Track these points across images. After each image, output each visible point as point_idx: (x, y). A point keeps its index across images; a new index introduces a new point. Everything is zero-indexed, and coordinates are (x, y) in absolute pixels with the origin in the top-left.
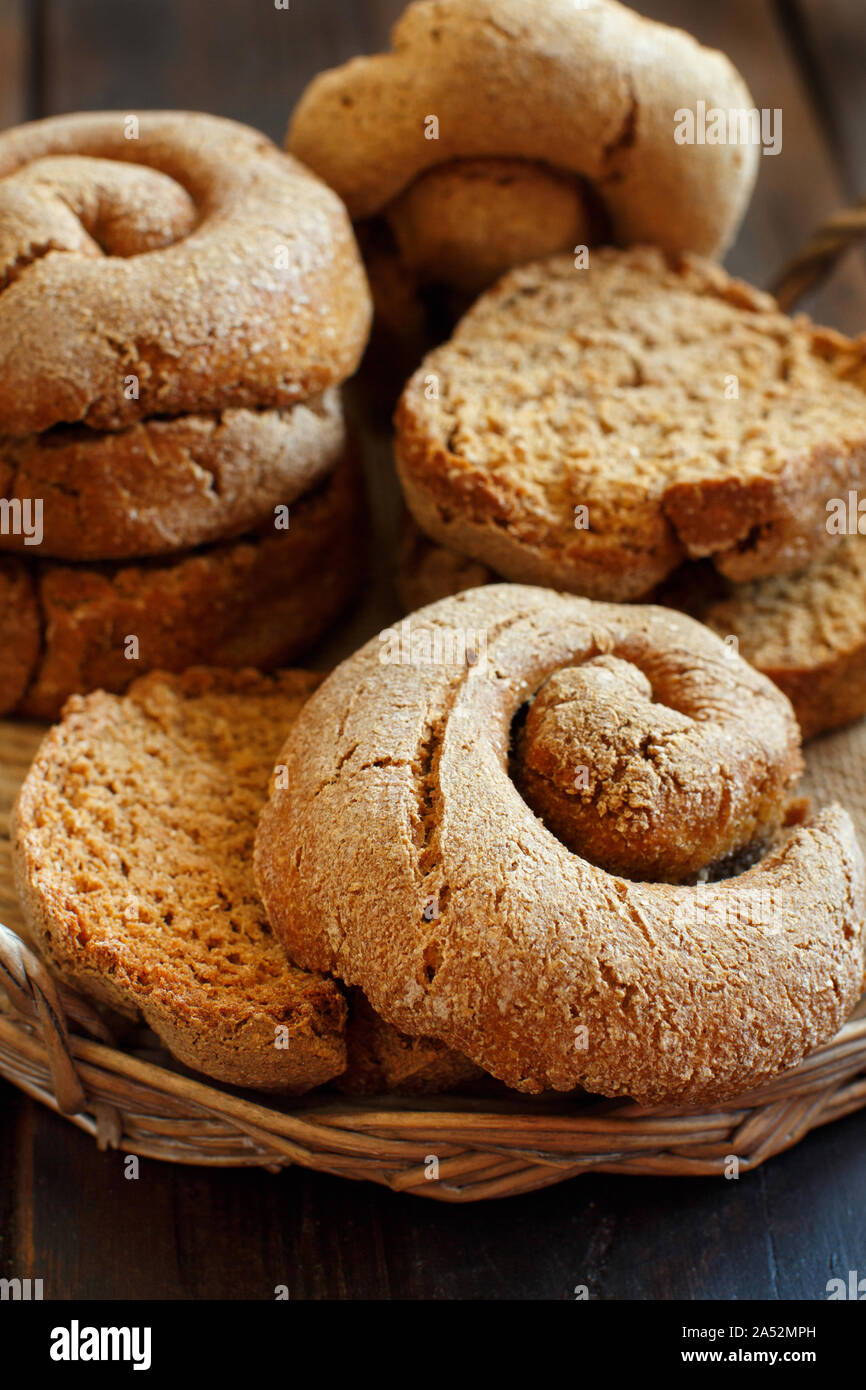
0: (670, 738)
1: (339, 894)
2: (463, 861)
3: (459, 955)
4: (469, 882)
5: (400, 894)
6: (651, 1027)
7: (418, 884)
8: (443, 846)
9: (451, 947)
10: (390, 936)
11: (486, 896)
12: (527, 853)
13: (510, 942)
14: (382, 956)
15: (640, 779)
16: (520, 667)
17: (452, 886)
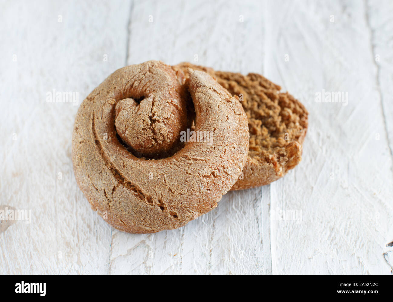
0: (153, 111)
1: (140, 223)
2: (156, 192)
3: (177, 208)
4: (162, 194)
5: (153, 211)
6: (224, 174)
7: (153, 206)
8: (148, 194)
9: (174, 209)
10: (160, 219)
11: (168, 193)
12: (163, 175)
13: (183, 195)
14: (163, 224)
15: (160, 129)
16: (107, 131)
17: (160, 199)
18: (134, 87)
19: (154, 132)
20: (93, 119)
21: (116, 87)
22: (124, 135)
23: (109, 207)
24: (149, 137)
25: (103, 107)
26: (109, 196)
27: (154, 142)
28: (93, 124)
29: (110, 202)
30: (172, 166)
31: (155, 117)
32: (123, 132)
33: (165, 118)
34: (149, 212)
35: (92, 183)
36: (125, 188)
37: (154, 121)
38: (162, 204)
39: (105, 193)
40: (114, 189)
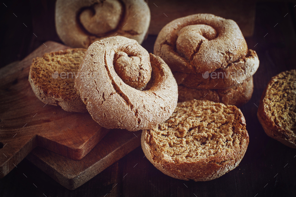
0: (141, 63)
2: (136, 104)
4: (139, 107)
7: (132, 111)
8: (132, 103)
9: (141, 117)
10: (131, 121)
11: (142, 108)
17: (137, 109)
18: (128, 48)
19: (140, 74)
20: (105, 54)
21: (119, 44)
22: (121, 70)
23: (102, 103)
24: (136, 75)
25: (111, 51)
26: (105, 97)
27: (137, 79)
28: (105, 57)
29: (104, 101)
30: (147, 94)
31: (142, 67)
32: (121, 67)
33: (146, 70)
34: (128, 114)
35: (96, 87)
36: (119, 96)
37: (141, 69)
38: (137, 112)
39: (104, 95)
40: (112, 94)
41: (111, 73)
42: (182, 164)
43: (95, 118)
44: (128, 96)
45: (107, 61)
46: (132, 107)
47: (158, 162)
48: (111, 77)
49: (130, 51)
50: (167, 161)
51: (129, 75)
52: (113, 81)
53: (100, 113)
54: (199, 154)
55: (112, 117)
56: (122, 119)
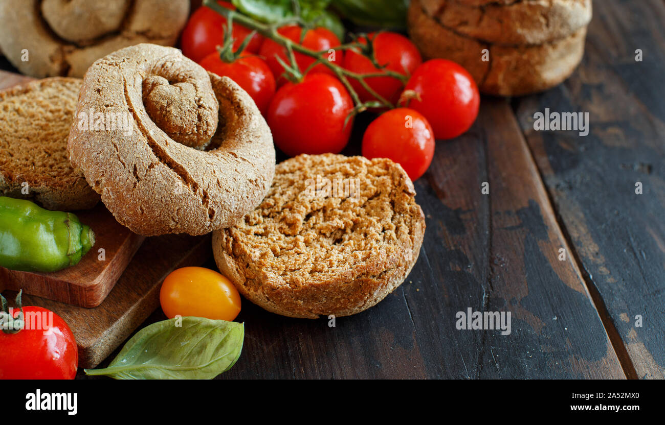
18: (165, 67)
19: (200, 118)
20: (125, 86)
21: (147, 60)
22: (161, 113)
23: (135, 187)
24: (193, 121)
25: (135, 76)
26: (140, 174)
27: (195, 129)
28: (125, 91)
29: (138, 181)
30: (219, 158)
31: (201, 102)
32: (161, 109)
33: (209, 108)
34: (189, 202)
35: (117, 155)
36: (166, 167)
37: (200, 106)
38: (205, 197)
39: (135, 169)
40: (152, 166)
41: (143, 123)
42: (306, 287)
43: (121, 219)
44: (184, 166)
45: (132, 99)
46: (195, 186)
47: (256, 290)
48: (145, 132)
49: (171, 72)
50: (276, 285)
51: (178, 122)
52: (149, 138)
53: (132, 207)
54: (336, 263)
55: (157, 214)
56: (177, 214)
